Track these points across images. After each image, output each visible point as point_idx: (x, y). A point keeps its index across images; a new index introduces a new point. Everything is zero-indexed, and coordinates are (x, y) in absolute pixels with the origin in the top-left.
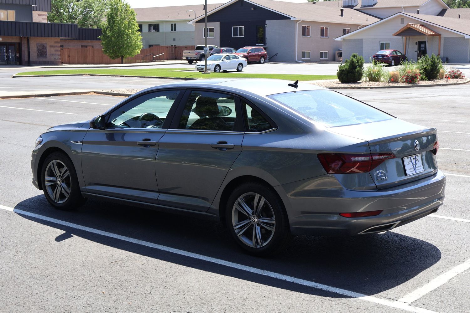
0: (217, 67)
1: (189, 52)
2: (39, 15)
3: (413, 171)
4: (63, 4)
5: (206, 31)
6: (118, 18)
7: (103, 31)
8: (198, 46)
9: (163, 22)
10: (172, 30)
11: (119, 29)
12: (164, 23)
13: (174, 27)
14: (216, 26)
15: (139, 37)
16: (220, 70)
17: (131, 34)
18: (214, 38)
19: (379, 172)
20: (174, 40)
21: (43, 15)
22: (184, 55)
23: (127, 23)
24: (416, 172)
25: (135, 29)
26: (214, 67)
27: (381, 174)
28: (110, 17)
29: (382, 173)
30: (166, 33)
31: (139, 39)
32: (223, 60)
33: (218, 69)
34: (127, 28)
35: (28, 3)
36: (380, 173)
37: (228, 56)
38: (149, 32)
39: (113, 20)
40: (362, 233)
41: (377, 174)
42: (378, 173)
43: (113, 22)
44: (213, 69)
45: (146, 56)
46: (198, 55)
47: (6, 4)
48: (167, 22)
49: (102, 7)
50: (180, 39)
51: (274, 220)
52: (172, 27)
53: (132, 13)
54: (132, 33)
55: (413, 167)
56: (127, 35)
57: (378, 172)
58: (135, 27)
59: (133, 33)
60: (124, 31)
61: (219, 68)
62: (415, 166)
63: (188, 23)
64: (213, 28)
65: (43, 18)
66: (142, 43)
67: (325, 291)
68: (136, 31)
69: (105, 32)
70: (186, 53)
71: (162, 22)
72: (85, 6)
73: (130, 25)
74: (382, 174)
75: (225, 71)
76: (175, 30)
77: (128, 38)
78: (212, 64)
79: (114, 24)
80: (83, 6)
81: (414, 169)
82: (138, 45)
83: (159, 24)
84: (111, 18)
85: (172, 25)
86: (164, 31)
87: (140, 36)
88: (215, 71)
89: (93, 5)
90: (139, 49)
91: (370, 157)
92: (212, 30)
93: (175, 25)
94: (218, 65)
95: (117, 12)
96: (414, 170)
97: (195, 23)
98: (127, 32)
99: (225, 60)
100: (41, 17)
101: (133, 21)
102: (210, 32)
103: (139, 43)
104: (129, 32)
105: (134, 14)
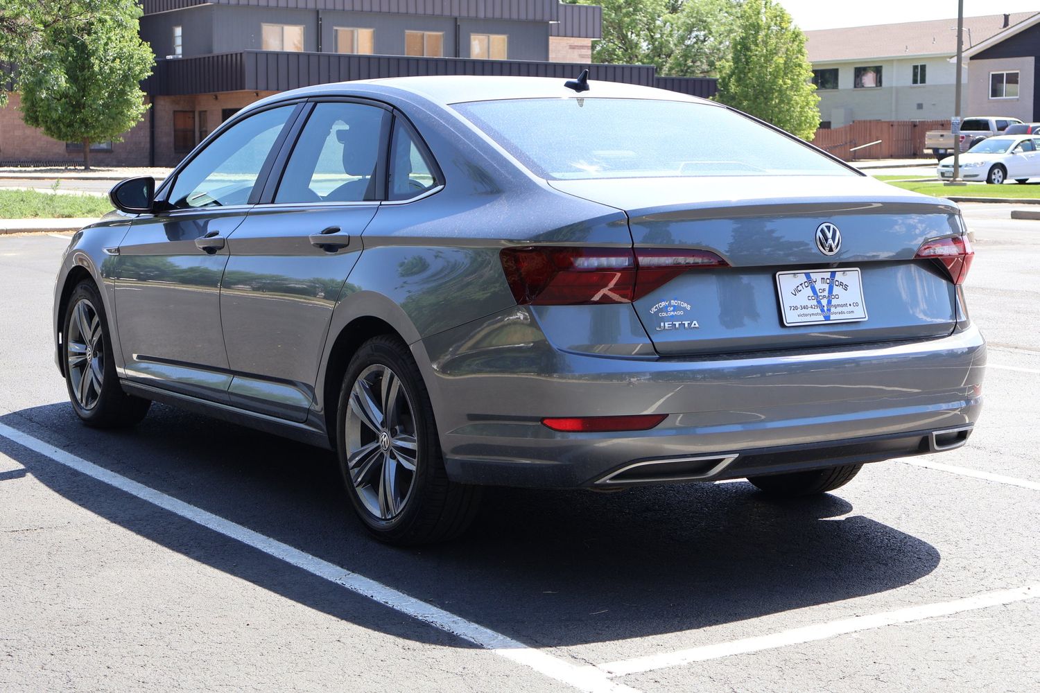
0: (996, 171)
1: (942, 136)
2: (573, 47)
3: (816, 314)
4: (636, 19)
5: (997, 79)
6: (759, 49)
7: (720, 84)
8: (966, 119)
9: (892, 60)
10: (915, 81)
11: (760, 78)
12: (895, 63)
13: (919, 74)
14: (1024, 66)
15: (811, 98)
16: (1005, 177)
17: (791, 90)
18: (1018, 99)
19: (670, 305)
20: (920, 106)
21: (582, 47)
22: (928, 142)
23: (781, 61)
24: (827, 318)
25: (802, 78)
26: (989, 168)
27: (673, 311)
28: (739, 47)
29: (678, 308)
30: (898, 90)
31: (812, 103)
32: (1013, 153)
33: (998, 174)
34: (782, 74)
35: (539, 17)
36: (672, 308)
37: (1028, 142)
38: (855, 87)
39: (745, 55)
40: (606, 480)
41: (661, 310)
42: (666, 307)
43: (747, 60)
44: (986, 177)
45: (836, 146)
46: (966, 142)
47: (486, 19)
48: (901, 60)
49: (732, 24)
50: (934, 105)
51: (414, 441)
52: (915, 75)
53: (796, 36)
54: (792, 86)
55: (819, 302)
56: (780, 91)
57: (663, 304)
58: (802, 72)
59: (796, 87)
60: (774, 82)
61: (1001, 173)
62: (829, 302)
63: (948, 60)
64: (1018, 73)
65: (580, 55)
66: (818, 112)
67: (437, 629)
68: (805, 81)
69: (726, 85)
70: (932, 139)
71: (890, 61)
72: (688, 24)
73: (790, 67)
74: (681, 313)
75: (1022, 182)
76: (923, 81)
77: (781, 101)
78: (982, 163)
79: (747, 64)
80: (684, 22)
81: (823, 310)
82: (806, 117)
83: (881, 67)
84: (742, 49)
85: (915, 68)
86: (894, 85)
87: (815, 94)
88: (989, 181)
89: (709, 20)
90: (810, 127)
91: (632, 259)
92: (1013, 79)
93: (923, 68)
94: (1001, 167)
95: (757, 32)
96: (818, 310)
97: (969, 61)
98: (781, 85)
99: (1019, 152)
100: (577, 52)
101: (797, 58)
102: (1006, 83)
103: (810, 114)
104: (785, 84)
105: (801, 37)
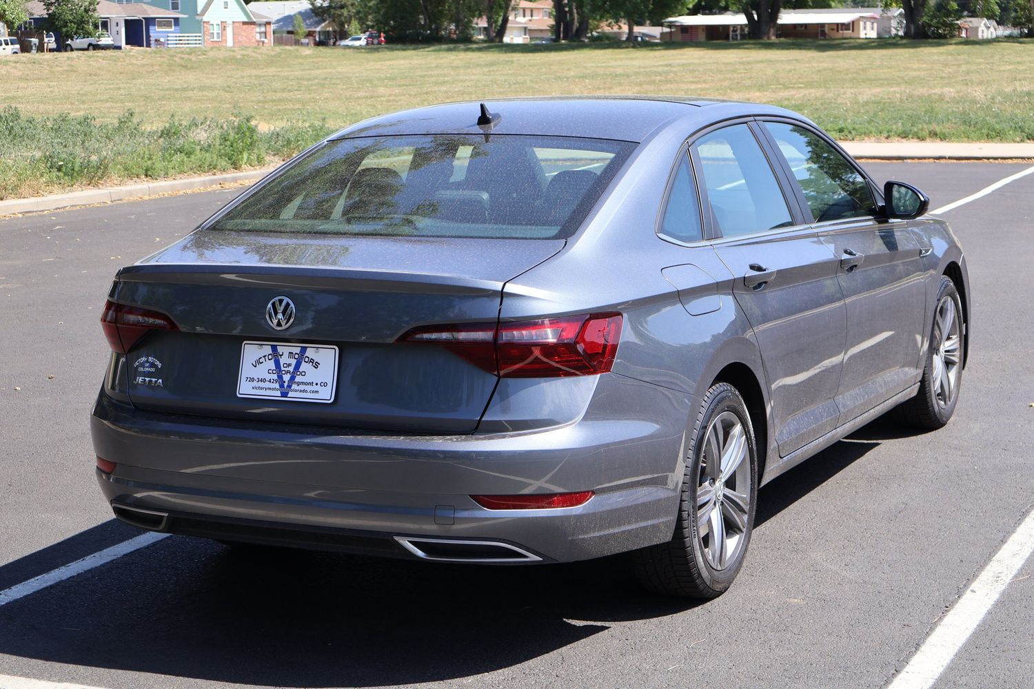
3: (273, 389)
19: (148, 361)
24: (284, 394)
27: (148, 367)
29: (152, 365)
36: (148, 364)
41: (140, 365)
42: (145, 362)
55: (280, 377)
57: (144, 359)
62: (292, 378)
74: (154, 370)
81: (282, 386)
91: (115, 314)
96: (277, 386)
